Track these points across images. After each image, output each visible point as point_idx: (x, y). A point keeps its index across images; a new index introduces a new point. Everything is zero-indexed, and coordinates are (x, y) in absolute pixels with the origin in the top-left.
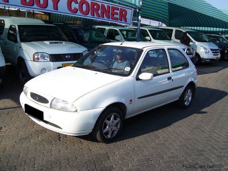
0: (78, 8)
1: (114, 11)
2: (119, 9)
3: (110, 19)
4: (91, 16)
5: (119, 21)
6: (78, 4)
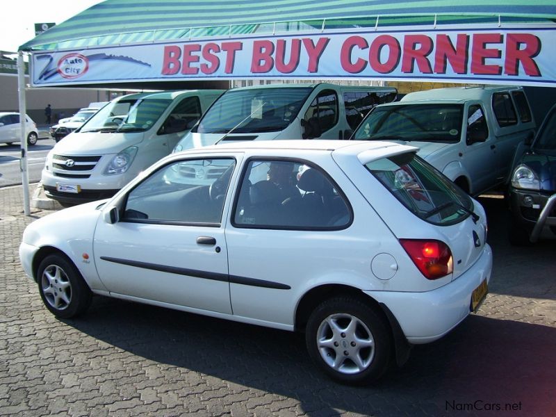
0: (368, 60)
1: (484, 47)
2: (502, 36)
3: (469, 74)
4: (403, 74)
5: (504, 76)
6: (368, 50)
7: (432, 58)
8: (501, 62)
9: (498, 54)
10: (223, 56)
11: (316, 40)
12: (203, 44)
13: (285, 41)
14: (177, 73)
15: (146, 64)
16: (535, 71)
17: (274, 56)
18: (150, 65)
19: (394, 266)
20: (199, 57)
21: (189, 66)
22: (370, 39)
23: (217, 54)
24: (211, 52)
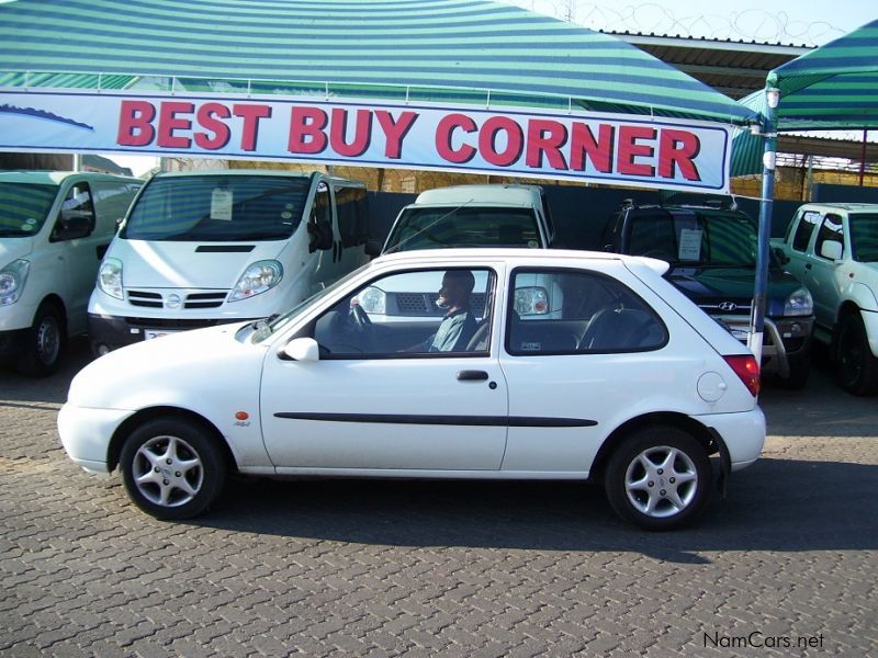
0: (477, 146)
1: (633, 142)
2: (655, 132)
3: (615, 173)
4: (528, 168)
5: (658, 178)
6: (477, 134)
7: (566, 150)
8: (654, 162)
9: (651, 152)
10: (236, 125)
11: (396, 114)
12: (199, 104)
13: (346, 112)
14: (149, 143)
15: (82, 125)
16: (693, 174)
17: (327, 131)
18: (92, 128)
19: (722, 385)
20: (190, 123)
21: (171, 135)
22: (480, 120)
23: (225, 121)
24: (214, 116)
